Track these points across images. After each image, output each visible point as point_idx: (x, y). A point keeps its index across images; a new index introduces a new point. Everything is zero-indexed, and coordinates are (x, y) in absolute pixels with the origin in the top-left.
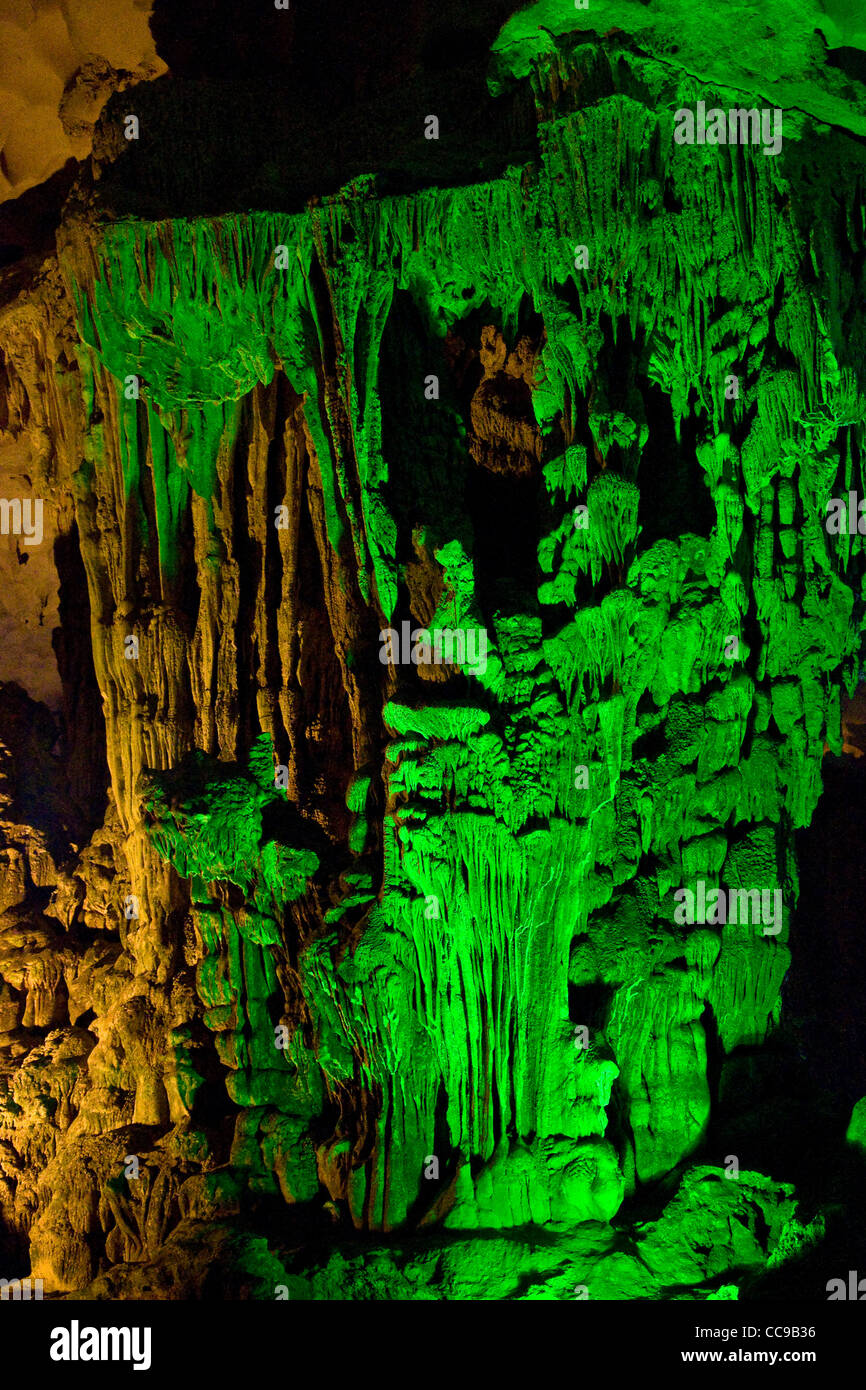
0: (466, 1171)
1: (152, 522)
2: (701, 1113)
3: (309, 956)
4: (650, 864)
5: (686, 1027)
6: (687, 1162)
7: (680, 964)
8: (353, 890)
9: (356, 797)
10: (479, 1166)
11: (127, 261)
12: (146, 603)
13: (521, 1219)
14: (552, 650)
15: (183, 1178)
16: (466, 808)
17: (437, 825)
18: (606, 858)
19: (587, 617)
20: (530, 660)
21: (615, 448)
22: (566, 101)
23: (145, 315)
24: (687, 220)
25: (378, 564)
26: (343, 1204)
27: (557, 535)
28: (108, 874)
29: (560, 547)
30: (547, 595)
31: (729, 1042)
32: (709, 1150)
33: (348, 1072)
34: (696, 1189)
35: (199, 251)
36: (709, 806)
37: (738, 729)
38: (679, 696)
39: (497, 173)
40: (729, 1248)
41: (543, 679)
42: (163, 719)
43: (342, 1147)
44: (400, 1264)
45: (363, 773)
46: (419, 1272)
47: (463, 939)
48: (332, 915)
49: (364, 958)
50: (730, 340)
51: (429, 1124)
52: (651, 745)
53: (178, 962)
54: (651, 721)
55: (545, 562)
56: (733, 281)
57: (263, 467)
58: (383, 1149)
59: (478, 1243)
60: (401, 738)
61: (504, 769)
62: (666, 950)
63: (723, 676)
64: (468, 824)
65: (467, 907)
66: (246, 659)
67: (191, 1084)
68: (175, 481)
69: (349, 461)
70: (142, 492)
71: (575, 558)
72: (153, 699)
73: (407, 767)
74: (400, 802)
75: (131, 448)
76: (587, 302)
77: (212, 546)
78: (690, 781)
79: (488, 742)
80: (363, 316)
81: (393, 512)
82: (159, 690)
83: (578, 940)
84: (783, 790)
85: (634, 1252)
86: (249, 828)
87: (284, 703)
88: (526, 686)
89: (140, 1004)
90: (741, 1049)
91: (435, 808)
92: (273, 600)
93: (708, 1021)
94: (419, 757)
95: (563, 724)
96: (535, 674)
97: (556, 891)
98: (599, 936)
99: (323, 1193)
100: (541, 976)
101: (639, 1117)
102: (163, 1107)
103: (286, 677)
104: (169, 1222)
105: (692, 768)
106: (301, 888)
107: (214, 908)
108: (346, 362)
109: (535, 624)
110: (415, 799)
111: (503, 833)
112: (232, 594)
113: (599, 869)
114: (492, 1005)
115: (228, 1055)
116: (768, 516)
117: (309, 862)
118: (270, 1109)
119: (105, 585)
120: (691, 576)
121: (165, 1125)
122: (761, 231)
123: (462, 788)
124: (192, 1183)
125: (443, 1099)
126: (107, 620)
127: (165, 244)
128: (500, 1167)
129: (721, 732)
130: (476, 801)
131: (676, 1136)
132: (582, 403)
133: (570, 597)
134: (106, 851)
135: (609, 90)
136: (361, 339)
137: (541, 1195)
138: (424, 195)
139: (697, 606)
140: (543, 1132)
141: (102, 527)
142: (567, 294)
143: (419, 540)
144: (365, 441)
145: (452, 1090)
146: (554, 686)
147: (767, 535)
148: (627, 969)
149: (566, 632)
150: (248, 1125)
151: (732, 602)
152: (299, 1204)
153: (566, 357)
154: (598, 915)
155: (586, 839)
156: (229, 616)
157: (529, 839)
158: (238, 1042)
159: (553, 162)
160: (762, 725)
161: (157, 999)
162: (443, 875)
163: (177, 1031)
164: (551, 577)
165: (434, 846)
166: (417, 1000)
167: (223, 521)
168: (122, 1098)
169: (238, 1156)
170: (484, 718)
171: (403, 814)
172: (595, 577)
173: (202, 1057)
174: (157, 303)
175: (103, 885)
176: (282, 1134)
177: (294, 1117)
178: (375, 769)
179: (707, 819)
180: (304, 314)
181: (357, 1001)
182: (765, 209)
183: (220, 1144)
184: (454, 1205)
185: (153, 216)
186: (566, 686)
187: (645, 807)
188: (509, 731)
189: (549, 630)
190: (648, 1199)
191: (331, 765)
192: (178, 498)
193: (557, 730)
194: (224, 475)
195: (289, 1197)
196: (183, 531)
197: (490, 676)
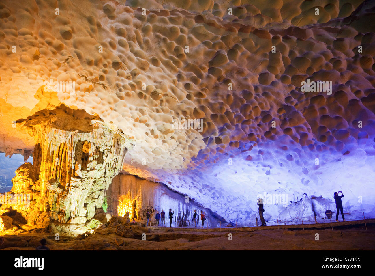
0: (72, 218)
1: (50, 152)
2: (94, 214)
3: (60, 198)
4: (93, 193)
5: (93, 207)
6: (92, 219)
7: (94, 202)
8: (66, 193)
9: (67, 184)
10: (73, 218)
13: (76, 223)
14: (87, 174)
15: (45, 217)
16: (77, 187)
17: (74, 188)
19: (91, 172)
20: (85, 175)
22: (96, 128)
24: (105, 138)
25: (73, 164)
26: (60, 220)
27: (89, 164)
30: (87, 169)
31: (97, 208)
32: (94, 218)
33: (62, 209)
34: (92, 221)
36: (99, 188)
37: (102, 181)
38: (98, 178)
40: (94, 226)
41: (86, 177)
42: (48, 172)
45: (68, 182)
46: (67, 227)
47: (75, 199)
48: (63, 195)
49: (66, 199)
51: (69, 214)
52: (95, 182)
53: (46, 196)
54: (95, 179)
55: (88, 166)
56: (108, 144)
58: (65, 216)
59: (73, 225)
60: (72, 180)
61: (81, 184)
62: (93, 200)
63: (102, 177)
64: (77, 189)
65: (76, 196)
66: (57, 167)
67: (47, 208)
69: (71, 152)
70: (49, 149)
71: (90, 167)
72: (47, 170)
73: (72, 183)
76: (95, 145)
78: (98, 186)
79: (80, 182)
81: (75, 159)
82: (48, 169)
83: (86, 199)
85: (86, 226)
86: (56, 186)
87: (61, 172)
88: (84, 177)
89: (42, 200)
90: (98, 209)
91: (74, 187)
92: (61, 162)
93: (96, 207)
94: (74, 182)
97: (84, 195)
98: (87, 199)
99: (58, 219)
100: (82, 202)
101: (88, 215)
102: (43, 210)
105: (98, 184)
106: (60, 192)
107: (51, 192)
108: (73, 146)
110: (73, 186)
111: (80, 190)
113: (88, 193)
114: (77, 204)
115: (51, 206)
116: (108, 163)
117: (61, 190)
118: (54, 211)
121: (43, 212)
124: (46, 217)
125: (71, 212)
128: (75, 218)
131: (91, 216)
133: (89, 170)
134: (39, 183)
136: (74, 144)
137: (79, 221)
139: (101, 170)
140: (79, 216)
143: (77, 163)
145: (72, 211)
147: (108, 165)
148: (89, 202)
149: (89, 173)
150: (52, 213)
151: (104, 170)
154: (87, 197)
155: (88, 190)
157: (82, 191)
160: (105, 181)
161: (43, 199)
162: (74, 193)
163: (46, 203)
165: (74, 190)
166: (70, 203)
168: (39, 208)
169: (51, 215)
170: (80, 180)
171: (71, 187)
172: (92, 169)
173: (48, 206)
175: (38, 186)
176: (55, 214)
177: (56, 212)
178: (69, 182)
180: (69, 140)
181: (64, 203)
182: (112, 139)
183: (49, 214)
184: (71, 221)
186: (88, 177)
187: (93, 187)
188: (82, 181)
189: (87, 172)
190: (88, 222)
191: (64, 178)
192: (53, 150)
193: (86, 181)
194: (58, 149)
195: (55, 219)
196: (53, 153)
197: (81, 176)
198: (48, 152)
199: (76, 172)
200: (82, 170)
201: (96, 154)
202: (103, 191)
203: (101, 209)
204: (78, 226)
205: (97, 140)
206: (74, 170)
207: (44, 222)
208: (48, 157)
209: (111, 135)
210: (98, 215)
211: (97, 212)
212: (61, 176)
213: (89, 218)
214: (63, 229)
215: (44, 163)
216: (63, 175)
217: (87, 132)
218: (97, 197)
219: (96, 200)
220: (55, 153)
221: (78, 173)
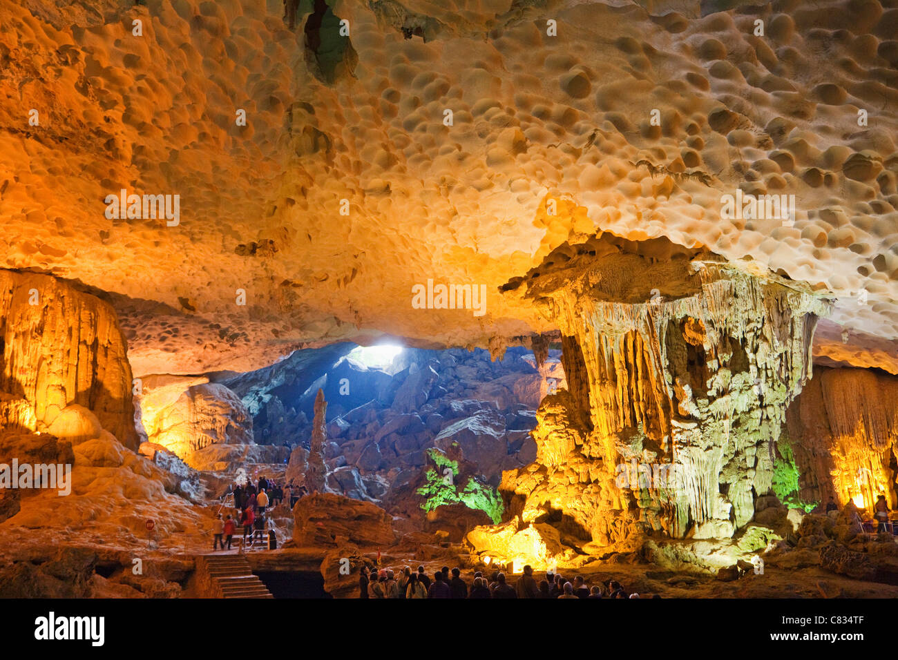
0: (696, 526)
1: (604, 358)
2: (752, 512)
4: (737, 454)
5: (747, 492)
6: (749, 524)
7: (746, 477)
8: (666, 462)
9: (665, 439)
10: (700, 525)
11: (601, 309)
12: (604, 379)
13: (710, 537)
14: (711, 407)
15: (629, 523)
16: (692, 445)
17: (685, 449)
18: (726, 453)
19: (719, 400)
20: (706, 409)
21: (725, 362)
22: (708, 280)
24: (740, 300)
25: (668, 386)
26: (668, 531)
27: (711, 380)
28: (597, 444)
29: (712, 383)
30: (709, 393)
31: (759, 494)
32: (755, 521)
33: (667, 501)
34: (750, 531)
35: (619, 310)
36: (752, 439)
37: (758, 421)
38: (743, 412)
39: (692, 295)
40: (758, 544)
41: (710, 414)
42: (611, 409)
43: (667, 519)
44: (684, 546)
45: (666, 434)
46: (688, 548)
47: (693, 474)
50: (752, 330)
51: (687, 514)
52: (736, 424)
54: (736, 417)
55: (708, 386)
56: (752, 316)
57: (632, 345)
58: (676, 519)
59: (701, 542)
60: (676, 428)
61: (701, 436)
62: (742, 474)
63: (754, 407)
64: (693, 449)
65: (694, 467)
66: (630, 394)
67: (628, 501)
68: (609, 348)
69: (659, 360)
70: (601, 351)
71: (716, 386)
73: (678, 435)
74: (676, 443)
75: (598, 340)
76: (716, 326)
77: (620, 366)
78: (747, 433)
79: (698, 430)
80: (661, 328)
83: (721, 473)
84: (771, 433)
85: (737, 545)
86: (640, 446)
87: (641, 405)
88: (705, 415)
90: (761, 496)
91: (685, 445)
92: (637, 379)
93: (753, 490)
94: (680, 432)
95: (714, 424)
96: (707, 412)
97: (714, 463)
98: (725, 472)
99: (662, 529)
100: (712, 482)
101: (737, 513)
102: (621, 506)
103: (641, 399)
104: (627, 533)
105: (747, 430)
106: (653, 460)
108: (658, 339)
109: (707, 400)
110: (680, 442)
111: (702, 451)
112: (626, 378)
113: (725, 455)
114: (700, 489)
115: (637, 496)
116: (764, 367)
117: (654, 454)
118: (648, 509)
119: (592, 374)
120: (745, 382)
121: (622, 510)
122: (758, 305)
123: (691, 441)
124: (631, 525)
125: (690, 509)
126: (594, 384)
127: (611, 308)
128: (705, 525)
129: (754, 421)
130: (695, 444)
131: (746, 518)
132: (716, 348)
133: (715, 394)
134: (596, 438)
135: (719, 278)
136: (661, 333)
137: (714, 531)
138: (675, 302)
139: (747, 390)
140: (714, 518)
142: (711, 323)
143: (678, 382)
144: (663, 355)
145: (692, 507)
146: (712, 415)
148: (733, 479)
149: (714, 403)
150: (642, 512)
152: (657, 531)
153: (711, 338)
154: (724, 467)
155: (722, 450)
156: (626, 384)
157: (707, 452)
158: (639, 494)
159: (706, 293)
160: (765, 417)
162: (688, 460)
163: (624, 489)
164: (711, 389)
165: (685, 454)
166: (683, 488)
167: (623, 359)
168: (610, 503)
169: (642, 519)
170: (696, 425)
171: (678, 446)
172: (721, 390)
173: (630, 496)
174: (609, 320)
176: (651, 515)
177: (654, 511)
178: (669, 432)
179: (751, 442)
180: (646, 324)
182: (759, 300)
183: (637, 516)
184: (694, 534)
185: (608, 301)
186: (715, 415)
187: (735, 440)
188: (702, 427)
189: (711, 402)
190: (740, 532)
191: (654, 420)
192: (610, 352)
193: (713, 425)
194: (622, 348)
195: (655, 529)
196: (612, 360)
197: (697, 414)
198: (599, 358)
199: (680, 405)
200: (695, 397)
201: (724, 352)
202: (766, 445)
203: (769, 497)
204: (716, 546)
205: (718, 314)
206: (676, 401)
207: (629, 536)
208: (602, 370)
209: (754, 291)
210: (764, 513)
211: (761, 504)
212: (646, 415)
213: (740, 523)
214: (680, 554)
215: (598, 387)
216: (649, 412)
217: (687, 296)
218: (750, 463)
219: (751, 473)
220: (616, 360)
221: (686, 408)
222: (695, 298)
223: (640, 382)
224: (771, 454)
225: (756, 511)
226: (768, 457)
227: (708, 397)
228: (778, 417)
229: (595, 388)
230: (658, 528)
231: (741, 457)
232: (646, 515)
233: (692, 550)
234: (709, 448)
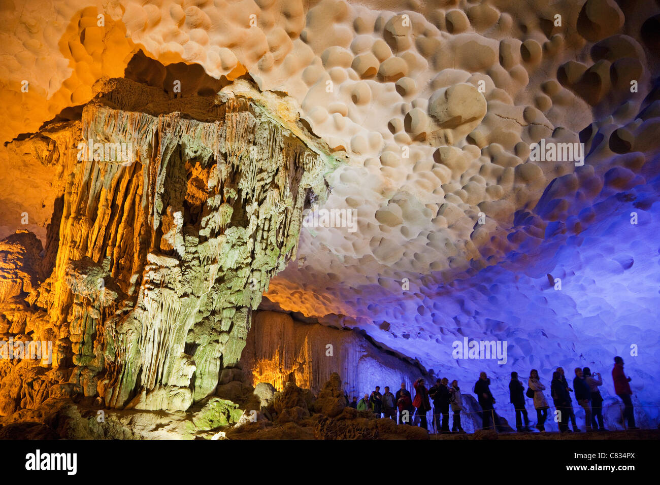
0: (144, 393)
1: (88, 194)
2: (215, 383)
3: (108, 323)
4: (214, 313)
5: (215, 359)
6: (210, 396)
7: (217, 341)
8: (127, 306)
9: (133, 279)
10: (149, 392)
11: (103, 119)
12: (81, 215)
13: (158, 408)
14: (200, 248)
15: (52, 385)
16: (167, 287)
17: (157, 290)
18: (202, 309)
19: (212, 241)
20: (193, 250)
21: (229, 197)
22: (234, 110)
23: (103, 133)
24: (257, 147)
25: (156, 215)
26: (103, 399)
27: (208, 217)
28: (48, 291)
29: (208, 221)
30: (202, 233)
31: (225, 365)
32: (216, 393)
33: (113, 359)
34: (212, 404)
35: (125, 120)
36: (233, 300)
37: (244, 280)
38: (230, 269)
39: (213, 121)
40: (218, 421)
41: (196, 255)
42: (78, 248)
43: (107, 381)
44: (119, 418)
45: (136, 273)
46: (125, 421)
47: (157, 325)
48: (118, 312)
49: (126, 326)
50: (262, 179)
51: (135, 378)
52: (220, 280)
53: (65, 320)
54: (221, 274)
55: (203, 224)
56: (266, 165)
57: (125, 185)
58: (119, 383)
59: (145, 414)
60: (151, 264)
61: (180, 278)
62: (215, 337)
63: (243, 266)
64: (166, 292)
65: (161, 316)
66: (107, 237)
67: (61, 356)
68: (98, 184)
69: (154, 184)
70: (87, 185)
71: (212, 225)
72: (75, 242)
73: (151, 273)
74: (147, 282)
75: (88, 172)
76: (229, 159)
77: (104, 203)
78: (229, 292)
79: (177, 269)
80: (167, 148)
81: (163, 201)
82: (78, 240)
83: (190, 331)
84: (252, 299)
85: (192, 420)
87: (116, 251)
88: (191, 256)
89: (50, 331)
90: (228, 367)
91: (157, 286)
92: (119, 223)
93: (221, 358)
94: (155, 270)
95: (199, 269)
96: (194, 253)
97: (187, 316)
98: (196, 330)
99: (97, 395)
100: (178, 341)
101: (197, 383)
103: (117, 244)
104: (45, 397)
105: (230, 288)
106: (110, 303)
107: (81, 305)
108: (159, 158)
109: (197, 240)
110: (152, 282)
111: (176, 296)
112: (107, 218)
113: (200, 311)
114: (162, 345)
115: (75, 349)
116: (262, 227)
117: (114, 295)
118: (85, 367)
119: (69, 207)
120: (239, 238)
121: (50, 368)
122: (275, 155)
123: (166, 281)
124: (55, 387)
125: (141, 371)
126: (67, 217)
127: (115, 117)
128: (155, 392)
129: (240, 280)
130: (170, 286)
131: (207, 389)
132: (222, 184)
133: (208, 235)
134: (49, 284)
135: (246, 110)
137: (166, 402)
138: (192, 121)
139: (239, 245)
140: (170, 384)
141: (73, 192)
142: (225, 156)
143: (169, 210)
144: (160, 180)
145: (144, 369)
146: (198, 258)
147: (261, 231)
148: (203, 340)
149: (205, 244)
150: (76, 371)
151: (250, 246)
152: (89, 397)
153: (221, 172)
154: (197, 324)
155: (199, 302)
156: (105, 224)
157: (183, 299)
158: (79, 346)
159: (229, 123)
160: (250, 281)
161: (55, 330)
162: (155, 305)
163: (60, 340)
164: (204, 228)
165: (154, 297)
166: (139, 341)
167: (110, 197)
169: (73, 380)
170: (177, 262)
171: (147, 286)
172: (217, 230)
173: (66, 349)
174: (108, 131)
175: (46, 294)
176: (88, 375)
177: (93, 371)
178: (141, 271)
179: (232, 303)
180: (150, 145)
181: (120, 339)
182: (277, 150)
183: (66, 377)
184: (139, 402)
185: (114, 108)
186: (202, 259)
187: (215, 296)
188: (183, 268)
189: (200, 242)
190: (197, 406)
191: (125, 272)
192: (98, 188)
193: (197, 270)
194: (113, 185)
195: (86, 394)
196: (97, 198)
197: (181, 251)
198: (83, 192)
199: (164, 237)
200: (184, 232)
201: (231, 187)
202: (245, 310)
203: (236, 370)
204: (164, 421)
205: (236, 146)
206: (160, 233)
207: (46, 402)
208: (82, 205)
209: (275, 141)
210: (228, 387)
211: (226, 375)
212: (118, 263)
213: (199, 395)
214: (111, 429)
215: (70, 221)
216: (122, 261)
217: (207, 121)
218: (225, 327)
219: (224, 338)
220: (102, 199)
221: (171, 241)
222: (214, 126)
223: (122, 225)
224: (248, 322)
225: (220, 384)
226: (245, 324)
227: (200, 237)
228: (262, 284)
229: (66, 223)
230: (91, 394)
231: (217, 318)
232: (80, 375)
233: (130, 423)
234: (185, 295)
